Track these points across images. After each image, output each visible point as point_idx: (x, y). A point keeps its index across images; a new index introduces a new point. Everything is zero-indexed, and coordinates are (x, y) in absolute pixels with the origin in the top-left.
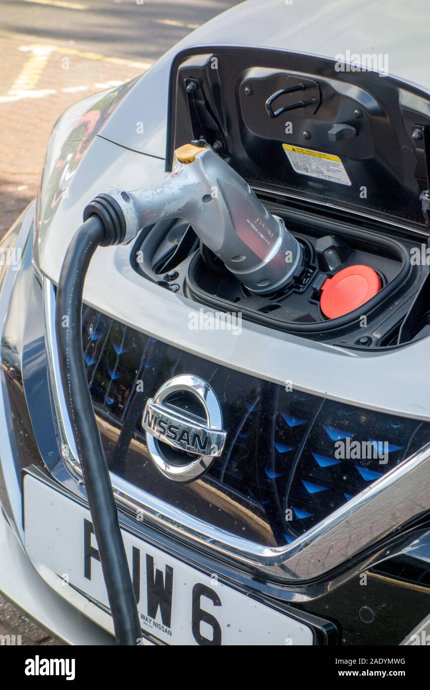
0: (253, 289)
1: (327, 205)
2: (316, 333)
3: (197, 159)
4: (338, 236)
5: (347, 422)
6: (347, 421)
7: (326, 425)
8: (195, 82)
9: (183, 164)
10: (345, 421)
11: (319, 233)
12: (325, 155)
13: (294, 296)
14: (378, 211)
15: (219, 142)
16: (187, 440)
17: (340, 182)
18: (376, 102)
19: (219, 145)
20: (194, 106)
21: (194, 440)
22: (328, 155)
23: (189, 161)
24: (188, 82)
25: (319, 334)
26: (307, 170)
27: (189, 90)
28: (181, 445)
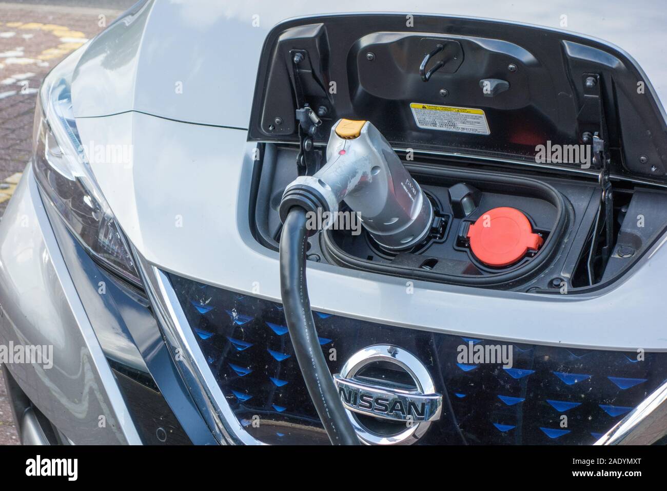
0: (391, 246)
1: (455, 154)
2: (506, 282)
3: (364, 134)
4: (469, 182)
5: (582, 365)
6: (580, 364)
7: (559, 371)
8: (301, 53)
9: (347, 140)
10: (579, 364)
11: (447, 182)
12: (466, 110)
13: (435, 246)
14: (519, 155)
15: (324, 107)
16: (402, 410)
17: (477, 133)
18: (532, 56)
19: (324, 110)
20: (298, 76)
21: (410, 408)
22: (468, 109)
23: (354, 137)
24: (293, 54)
25: (508, 284)
26: (435, 124)
27: (296, 61)
28: (397, 416)
